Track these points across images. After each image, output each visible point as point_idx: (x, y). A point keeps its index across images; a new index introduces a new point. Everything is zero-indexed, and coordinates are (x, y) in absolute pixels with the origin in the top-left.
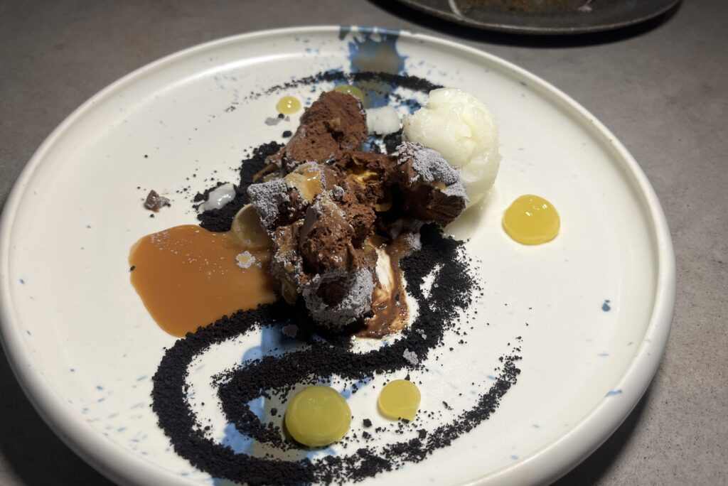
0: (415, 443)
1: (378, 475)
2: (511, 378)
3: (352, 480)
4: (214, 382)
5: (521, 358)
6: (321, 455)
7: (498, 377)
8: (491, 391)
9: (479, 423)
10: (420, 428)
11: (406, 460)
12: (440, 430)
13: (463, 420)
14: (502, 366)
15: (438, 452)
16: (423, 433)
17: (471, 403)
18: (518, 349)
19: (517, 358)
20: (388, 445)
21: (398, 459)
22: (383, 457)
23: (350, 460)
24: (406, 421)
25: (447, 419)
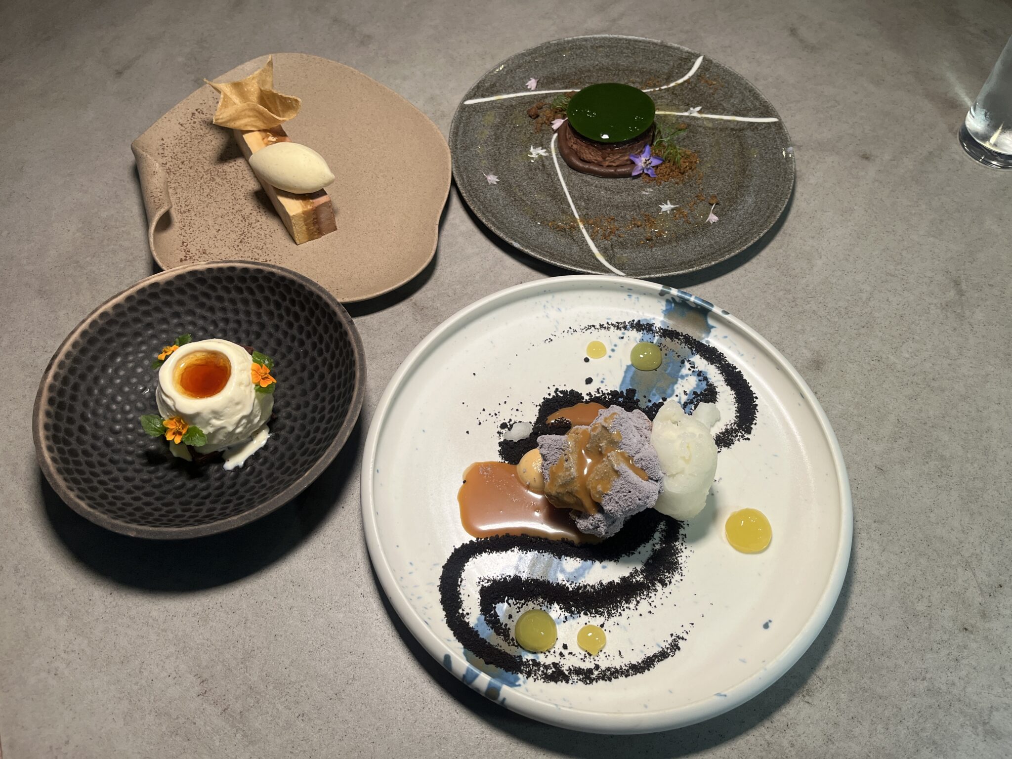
0: (590, 671)
1: (559, 683)
2: (672, 651)
3: (543, 680)
4: (479, 582)
5: (686, 640)
6: (530, 657)
7: (664, 647)
8: (653, 656)
9: (636, 674)
10: (597, 663)
11: (580, 680)
12: (609, 669)
13: (626, 668)
14: (670, 640)
15: (601, 682)
16: (597, 667)
17: (637, 658)
18: (687, 632)
19: (683, 639)
20: (573, 666)
21: (575, 677)
22: (567, 673)
23: (547, 667)
24: (590, 655)
25: (617, 663)
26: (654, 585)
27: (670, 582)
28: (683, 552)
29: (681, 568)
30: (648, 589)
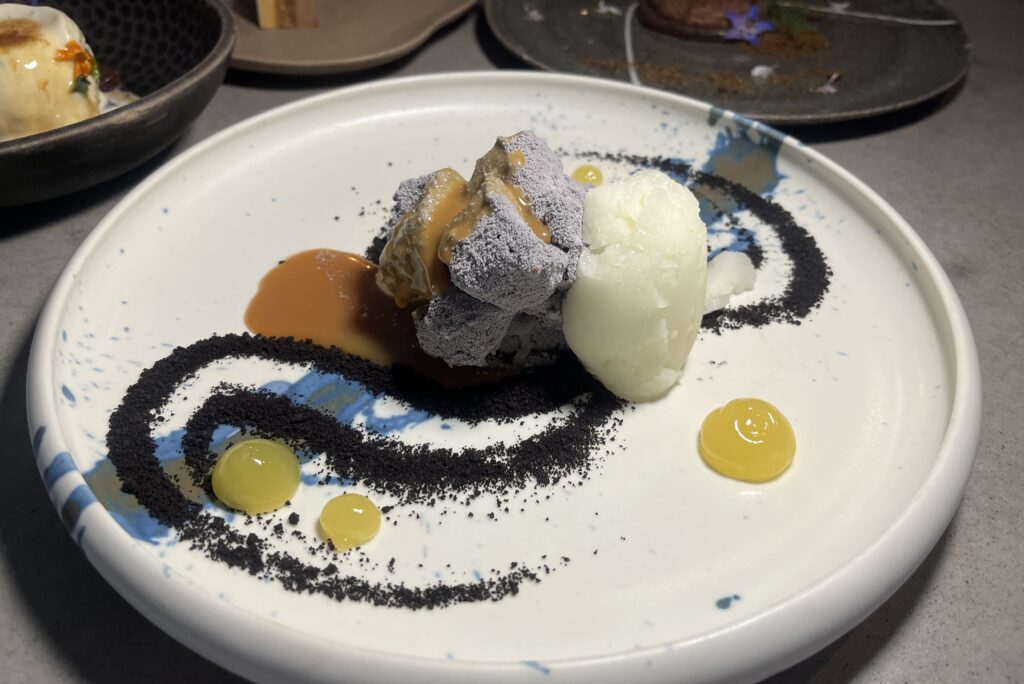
0: (313, 572)
1: (236, 569)
2: (498, 592)
3: (208, 553)
4: (217, 388)
5: (538, 581)
6: (216, 513)
7: (486, 580)
8: (455, 588)
9: (400, 606)
10: (336, 563)
11: (281, 579)
12: (351, 580)
13: (387, 591)
14: (505, 572)
15: (319, 598)
16: (331, 569)
17: (417, 581)
18: (547, 570)
19: (533, 577)
20: (286, 553)
21: (274, 571)
22: (264, 559)
23: (233, 537)
24: (332, 547)
25: (375, 577)
26: (522, 476)
27: (556, 481)
28: (604, 443)
29: (588, 465)
30: (508, 479)
